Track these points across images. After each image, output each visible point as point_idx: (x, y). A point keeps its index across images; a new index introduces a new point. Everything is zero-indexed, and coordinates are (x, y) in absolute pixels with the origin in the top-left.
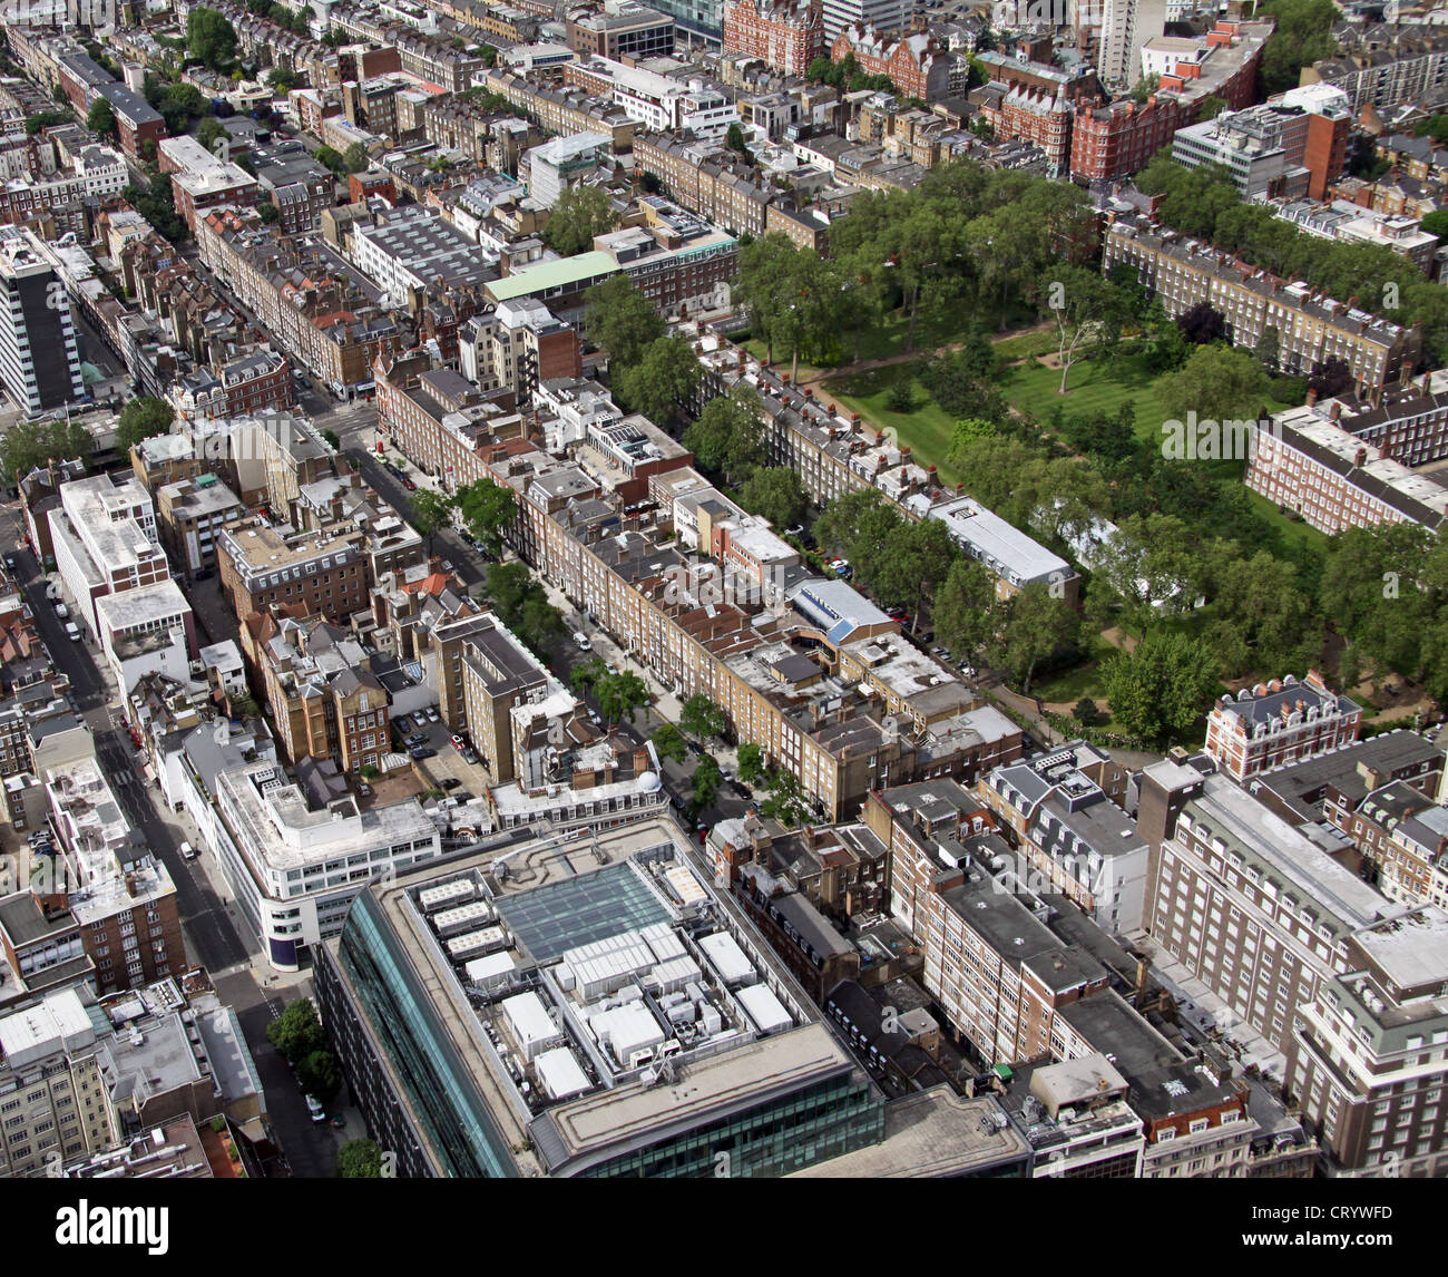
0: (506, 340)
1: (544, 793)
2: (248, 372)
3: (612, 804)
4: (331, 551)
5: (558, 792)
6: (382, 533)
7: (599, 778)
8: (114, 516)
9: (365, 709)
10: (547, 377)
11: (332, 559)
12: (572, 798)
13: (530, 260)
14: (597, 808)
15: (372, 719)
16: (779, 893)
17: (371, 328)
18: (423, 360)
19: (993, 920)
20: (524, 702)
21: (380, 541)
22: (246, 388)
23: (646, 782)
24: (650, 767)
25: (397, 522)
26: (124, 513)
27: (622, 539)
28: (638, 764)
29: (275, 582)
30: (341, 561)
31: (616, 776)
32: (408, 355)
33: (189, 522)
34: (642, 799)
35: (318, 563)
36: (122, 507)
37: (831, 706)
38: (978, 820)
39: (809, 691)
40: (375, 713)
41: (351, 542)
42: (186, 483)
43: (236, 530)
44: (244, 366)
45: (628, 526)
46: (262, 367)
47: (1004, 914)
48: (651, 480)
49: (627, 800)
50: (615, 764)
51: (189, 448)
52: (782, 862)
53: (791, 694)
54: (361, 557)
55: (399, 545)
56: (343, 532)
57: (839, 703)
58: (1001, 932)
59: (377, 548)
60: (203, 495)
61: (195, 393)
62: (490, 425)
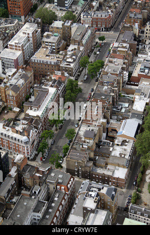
1: (6, 129)
2: (99, 15)
3: (15, 139)
4: (52, 60)
5: (8, 130)
7: (17, 132)
8: (23, 33)
9: (11, 95)
11: (50, 62)
12: (10, 133)
14: (12, 138)
16: (10, 176)
18: (131, 28)
19: (22, 208)
20: (30, 109)
21: (66, 63)
22: (97, 19)
23: (25, 138)
25: (72, 61)
26: (25, 33)
27: (105, 88)
28: (26, 134)
29: (36, 61)
30: (53, 64)
32: (129, 25)
34: (22, 141)
35: (47, 62)
36: (25, 32)
37: (84, 146)
38: (63, 187)
40: (13, 97)
41: (58, 61)
42: (51, 33)
43: (44, 47)
44: (100, 13)
46: (104, 15)
47: (26, 208)
48: (142, 78)
49: (19, 140)
50: (22, 131)
51: (61, 27)
52: (28, 171)
53: (83, 139)
54: (58, 65)
55: (68, 66)
56: (59, 58)
57: (86, 147)
58: (19, 212)
59: (63, 65)
60: (52, 37)
61: (83, 15)
62: (119, 49)
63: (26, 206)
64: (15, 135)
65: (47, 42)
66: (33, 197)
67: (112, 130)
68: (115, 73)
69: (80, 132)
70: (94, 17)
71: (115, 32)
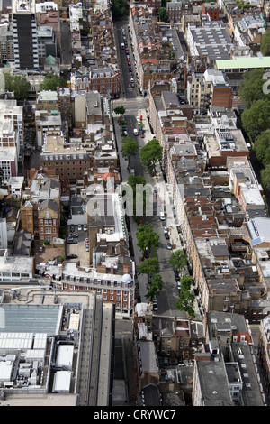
0: (203, 86)
1: (84, 270)
2: (102, 74)
3: (109, 283)
4: (78, 152)
5: (90, 271)
6: (104, 151)
7: (108, 271)
8: (5, 117)
9: (48, 217)
10: (215, 105)
11: (77, 156)
12: (95, 275)
13: (242, 55)
14: (102, 282)
15: (50, 222)
16: (144, 339)
17: (158, 68)
18: (167, 86)
19: (211, 380)
20: (103, 232)
21: (102, 154)
22: (99, 81)
23: (126, 278)
24: (130, 272)
25: (111, 148)
26: (10, 117)
27: (191, 179)
28: (126, 270)
29: (52, 159)
30: (81, 157)
31: (115, 272)
32: (162, 83)
33: (39, 127)
34: (122, 284)
35: (71, 156)
36: (10, 114)
37: (223, 271)
38: (243, 336)
39: (221, 262)
40: (52, 220)
41: (88, 151)
42: (46, 112)
43: (49, 135)
44: (101, 71)
45: (198, 174)
46: (108, 74)
47: (218, 379)
48: (228, 158)
49: (115, 283)
50: (116, 267)
51: (56, 99)
52: (160, 328)
53: (213, 261)
54: (91, 158)
55: (108, 157)
56: (87, 146)
57: (228, 270)
58: (211, 387)
59: (99, 156)
60: (50, 118)
61: (76, 78)
62: (173, 119)
63: (214, 374)
64: (106, 277)
65: (46, 127)
66: (216, 359)
67: (236, 240)
68: (191, 154)
69: (200, 252)
70: (94, 78)
71: (127, 98)
